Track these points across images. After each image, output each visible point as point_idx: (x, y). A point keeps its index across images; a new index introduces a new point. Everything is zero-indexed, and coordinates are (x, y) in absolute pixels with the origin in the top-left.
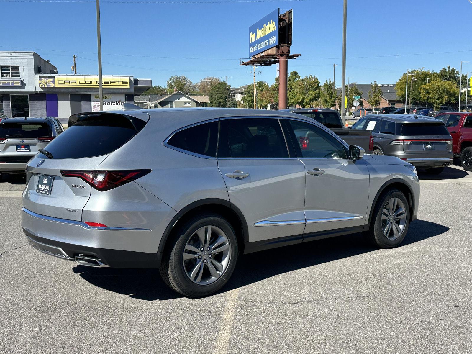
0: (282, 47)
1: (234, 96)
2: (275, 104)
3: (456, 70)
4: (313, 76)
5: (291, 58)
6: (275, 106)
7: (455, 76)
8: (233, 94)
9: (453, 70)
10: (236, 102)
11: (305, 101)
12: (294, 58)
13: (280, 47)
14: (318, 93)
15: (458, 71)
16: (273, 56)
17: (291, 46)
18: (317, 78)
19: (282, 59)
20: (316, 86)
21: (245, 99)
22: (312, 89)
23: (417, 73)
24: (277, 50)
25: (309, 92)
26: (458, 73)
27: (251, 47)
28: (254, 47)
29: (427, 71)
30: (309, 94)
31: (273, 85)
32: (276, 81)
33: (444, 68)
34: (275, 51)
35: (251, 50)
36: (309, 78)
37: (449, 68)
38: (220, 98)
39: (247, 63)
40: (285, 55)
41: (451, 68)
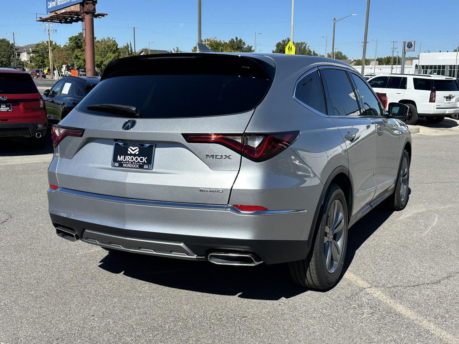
0: (87, 4)
1: (19, 55)
2: (71, 66)
3: (243, 41)
4: (111, 38)
5: (96, 16)
6: (71, 67)
7: (242, 47)
8: (17, 52)
9: (241, 41)
10: (21, 62)
11: (104, 63)
12: (99, 18)
13: (85, 4)
14: (117, 56)
15: (244, 42)
16: (77, 13)
17: (96, 4)
18: (115, 40)
19: (87, 17)
20: (114, 48)
21: (34, 58)
22: (111, 52)
23: (211, 42)
24: (81, 7)
25: (108, 54)
26: (244, 44)
27: (49, 2)
28: (52, 2)
29: (218, 41)
30: (107, 56)
31: (66, 46)
32: (69, 41)
33: (232, 39)
34: (79, 9)
35: (49, 5)
36: (106, 40)
37: (237, 38)
38: (2, 57)
39: (46, 19)
40: (91, 13)
41: (238, 39)
